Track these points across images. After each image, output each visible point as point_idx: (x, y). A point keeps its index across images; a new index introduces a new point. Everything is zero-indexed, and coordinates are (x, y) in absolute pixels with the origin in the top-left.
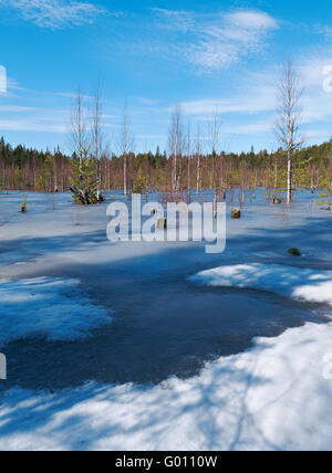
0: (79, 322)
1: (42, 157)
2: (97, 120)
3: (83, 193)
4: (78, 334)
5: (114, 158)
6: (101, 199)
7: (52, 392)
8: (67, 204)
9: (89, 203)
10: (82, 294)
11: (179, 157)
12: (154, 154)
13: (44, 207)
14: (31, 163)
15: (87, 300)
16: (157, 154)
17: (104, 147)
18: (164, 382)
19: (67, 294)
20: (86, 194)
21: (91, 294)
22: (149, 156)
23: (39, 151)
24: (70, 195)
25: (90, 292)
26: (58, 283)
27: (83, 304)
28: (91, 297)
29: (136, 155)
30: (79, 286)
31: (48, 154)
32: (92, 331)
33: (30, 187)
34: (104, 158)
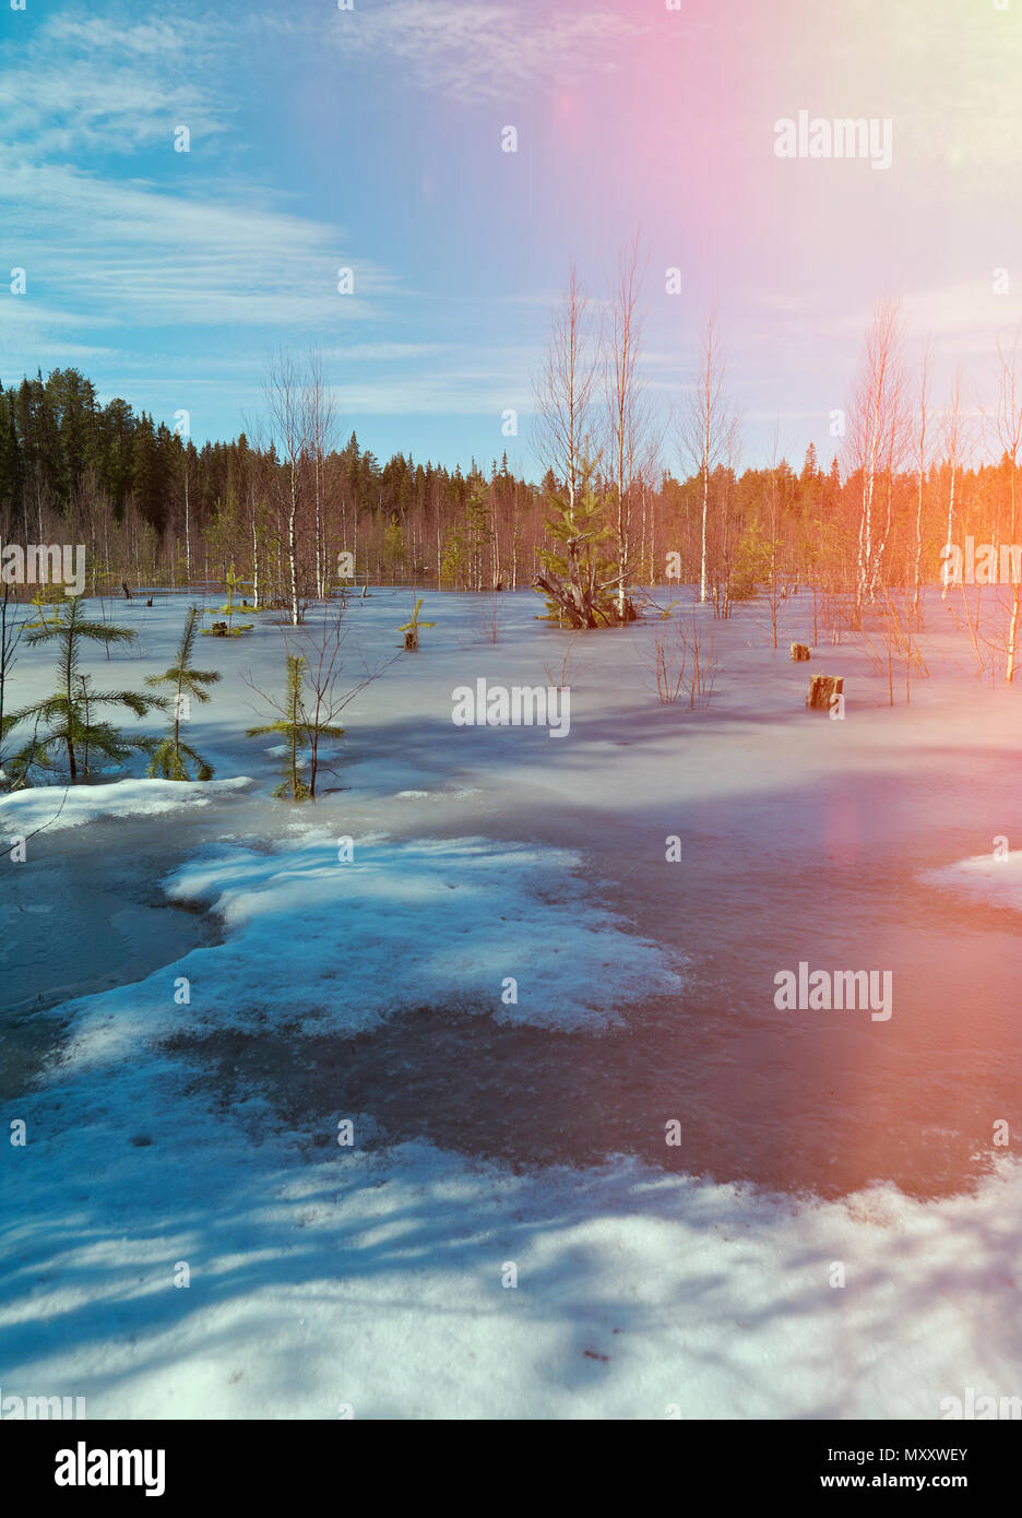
0: (583, 980)
1: (460, 489)
2: (624, 371)
3: (577, 594)
4: (582, 1016)
5: (670, 485)
6: (631, 615)
7: (518, 1172)
8: (529, 626)
9: (592, 625)
10: (592, 898)
11: (882, 477)
12: (797, 470)
13: (465, 633)
14: (427, 508)
15: (602, 915)
16: (808, 469)
17: (640, 454)
18: (855, 1198)
19: (544, 893)
20: (586, 598)
21: (616, 899)
22: (782, 476)
23: (451, 471)
24: (539, 602)
25: (608, 894)
26: (521, 858)
27: (595, 929)
28: (617, 911)
29: (739, 475)
30: (578, 873)
31: (476, 478)
32: (624, 1009)
33: (423, 577)
34: (638, 488)
